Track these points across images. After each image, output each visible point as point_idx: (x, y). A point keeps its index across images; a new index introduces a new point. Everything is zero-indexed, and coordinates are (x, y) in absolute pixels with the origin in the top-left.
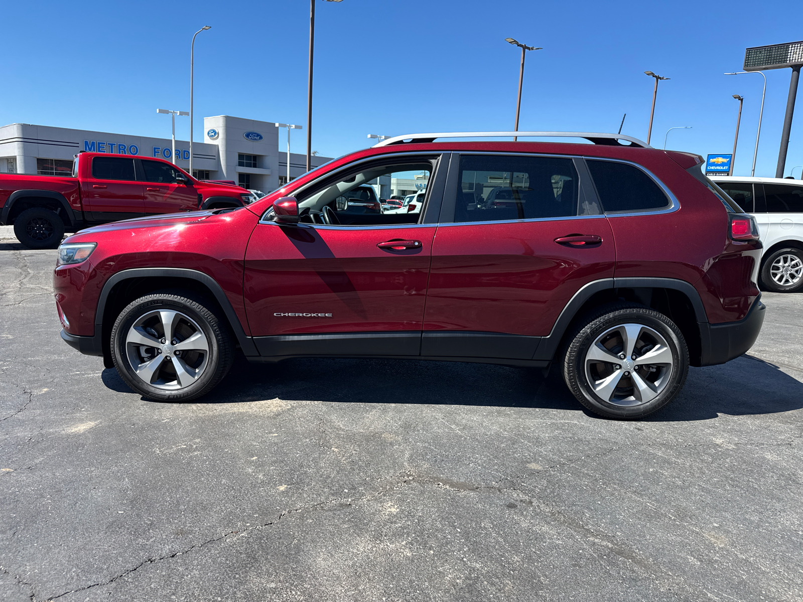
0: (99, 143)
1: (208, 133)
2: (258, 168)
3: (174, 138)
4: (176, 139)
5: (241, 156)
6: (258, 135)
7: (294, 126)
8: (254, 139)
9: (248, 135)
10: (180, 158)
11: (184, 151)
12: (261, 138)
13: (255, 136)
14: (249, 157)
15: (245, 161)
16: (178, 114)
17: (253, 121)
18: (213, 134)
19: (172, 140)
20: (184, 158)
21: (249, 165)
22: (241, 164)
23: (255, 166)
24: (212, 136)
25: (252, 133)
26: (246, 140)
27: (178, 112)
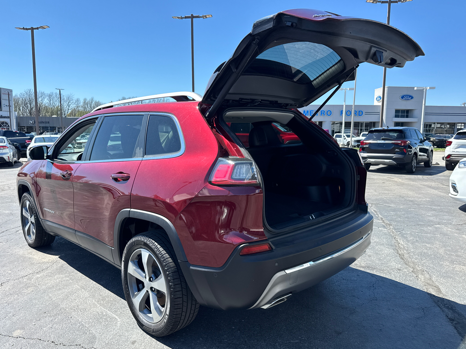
0: (311, 111)
1: (377, 99)
2: (409, 118)
3: (345, 104)
4: (346, 104)
5: (397, 111)
6: (410, 96)
7: (429, 88)
8: (407, 99)
9: (403, 97)
10: (356, 115)
11: (359, 111)
12: (412, 98)
13: (408, 97)
14: (403, 111)
15: (400, 114)
16: (348, 90)
17: (408, 87)
18: (379, 99)
19: (343, 105)
20: (359, 115)
21: (403, 117)
22: (396, 116)
23: (407, 117)
24: (379, 100)
25: (406, 96)
26: (401, 100)
27: (348, 88)
